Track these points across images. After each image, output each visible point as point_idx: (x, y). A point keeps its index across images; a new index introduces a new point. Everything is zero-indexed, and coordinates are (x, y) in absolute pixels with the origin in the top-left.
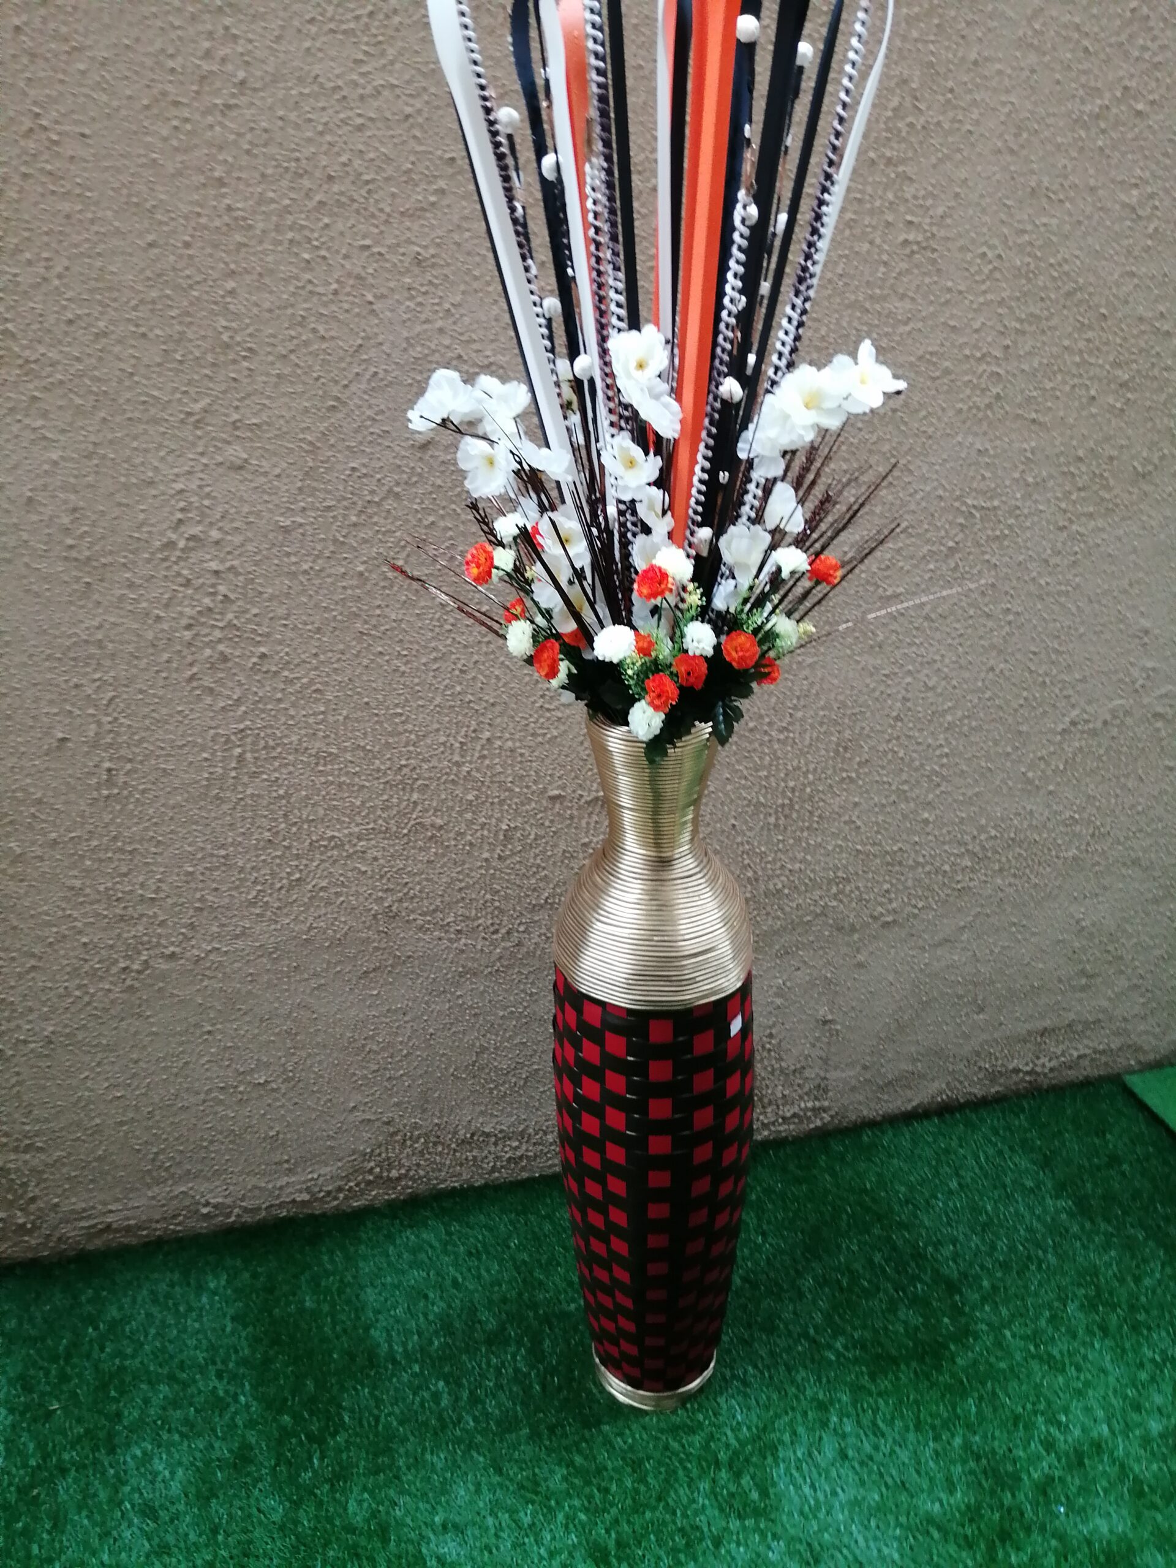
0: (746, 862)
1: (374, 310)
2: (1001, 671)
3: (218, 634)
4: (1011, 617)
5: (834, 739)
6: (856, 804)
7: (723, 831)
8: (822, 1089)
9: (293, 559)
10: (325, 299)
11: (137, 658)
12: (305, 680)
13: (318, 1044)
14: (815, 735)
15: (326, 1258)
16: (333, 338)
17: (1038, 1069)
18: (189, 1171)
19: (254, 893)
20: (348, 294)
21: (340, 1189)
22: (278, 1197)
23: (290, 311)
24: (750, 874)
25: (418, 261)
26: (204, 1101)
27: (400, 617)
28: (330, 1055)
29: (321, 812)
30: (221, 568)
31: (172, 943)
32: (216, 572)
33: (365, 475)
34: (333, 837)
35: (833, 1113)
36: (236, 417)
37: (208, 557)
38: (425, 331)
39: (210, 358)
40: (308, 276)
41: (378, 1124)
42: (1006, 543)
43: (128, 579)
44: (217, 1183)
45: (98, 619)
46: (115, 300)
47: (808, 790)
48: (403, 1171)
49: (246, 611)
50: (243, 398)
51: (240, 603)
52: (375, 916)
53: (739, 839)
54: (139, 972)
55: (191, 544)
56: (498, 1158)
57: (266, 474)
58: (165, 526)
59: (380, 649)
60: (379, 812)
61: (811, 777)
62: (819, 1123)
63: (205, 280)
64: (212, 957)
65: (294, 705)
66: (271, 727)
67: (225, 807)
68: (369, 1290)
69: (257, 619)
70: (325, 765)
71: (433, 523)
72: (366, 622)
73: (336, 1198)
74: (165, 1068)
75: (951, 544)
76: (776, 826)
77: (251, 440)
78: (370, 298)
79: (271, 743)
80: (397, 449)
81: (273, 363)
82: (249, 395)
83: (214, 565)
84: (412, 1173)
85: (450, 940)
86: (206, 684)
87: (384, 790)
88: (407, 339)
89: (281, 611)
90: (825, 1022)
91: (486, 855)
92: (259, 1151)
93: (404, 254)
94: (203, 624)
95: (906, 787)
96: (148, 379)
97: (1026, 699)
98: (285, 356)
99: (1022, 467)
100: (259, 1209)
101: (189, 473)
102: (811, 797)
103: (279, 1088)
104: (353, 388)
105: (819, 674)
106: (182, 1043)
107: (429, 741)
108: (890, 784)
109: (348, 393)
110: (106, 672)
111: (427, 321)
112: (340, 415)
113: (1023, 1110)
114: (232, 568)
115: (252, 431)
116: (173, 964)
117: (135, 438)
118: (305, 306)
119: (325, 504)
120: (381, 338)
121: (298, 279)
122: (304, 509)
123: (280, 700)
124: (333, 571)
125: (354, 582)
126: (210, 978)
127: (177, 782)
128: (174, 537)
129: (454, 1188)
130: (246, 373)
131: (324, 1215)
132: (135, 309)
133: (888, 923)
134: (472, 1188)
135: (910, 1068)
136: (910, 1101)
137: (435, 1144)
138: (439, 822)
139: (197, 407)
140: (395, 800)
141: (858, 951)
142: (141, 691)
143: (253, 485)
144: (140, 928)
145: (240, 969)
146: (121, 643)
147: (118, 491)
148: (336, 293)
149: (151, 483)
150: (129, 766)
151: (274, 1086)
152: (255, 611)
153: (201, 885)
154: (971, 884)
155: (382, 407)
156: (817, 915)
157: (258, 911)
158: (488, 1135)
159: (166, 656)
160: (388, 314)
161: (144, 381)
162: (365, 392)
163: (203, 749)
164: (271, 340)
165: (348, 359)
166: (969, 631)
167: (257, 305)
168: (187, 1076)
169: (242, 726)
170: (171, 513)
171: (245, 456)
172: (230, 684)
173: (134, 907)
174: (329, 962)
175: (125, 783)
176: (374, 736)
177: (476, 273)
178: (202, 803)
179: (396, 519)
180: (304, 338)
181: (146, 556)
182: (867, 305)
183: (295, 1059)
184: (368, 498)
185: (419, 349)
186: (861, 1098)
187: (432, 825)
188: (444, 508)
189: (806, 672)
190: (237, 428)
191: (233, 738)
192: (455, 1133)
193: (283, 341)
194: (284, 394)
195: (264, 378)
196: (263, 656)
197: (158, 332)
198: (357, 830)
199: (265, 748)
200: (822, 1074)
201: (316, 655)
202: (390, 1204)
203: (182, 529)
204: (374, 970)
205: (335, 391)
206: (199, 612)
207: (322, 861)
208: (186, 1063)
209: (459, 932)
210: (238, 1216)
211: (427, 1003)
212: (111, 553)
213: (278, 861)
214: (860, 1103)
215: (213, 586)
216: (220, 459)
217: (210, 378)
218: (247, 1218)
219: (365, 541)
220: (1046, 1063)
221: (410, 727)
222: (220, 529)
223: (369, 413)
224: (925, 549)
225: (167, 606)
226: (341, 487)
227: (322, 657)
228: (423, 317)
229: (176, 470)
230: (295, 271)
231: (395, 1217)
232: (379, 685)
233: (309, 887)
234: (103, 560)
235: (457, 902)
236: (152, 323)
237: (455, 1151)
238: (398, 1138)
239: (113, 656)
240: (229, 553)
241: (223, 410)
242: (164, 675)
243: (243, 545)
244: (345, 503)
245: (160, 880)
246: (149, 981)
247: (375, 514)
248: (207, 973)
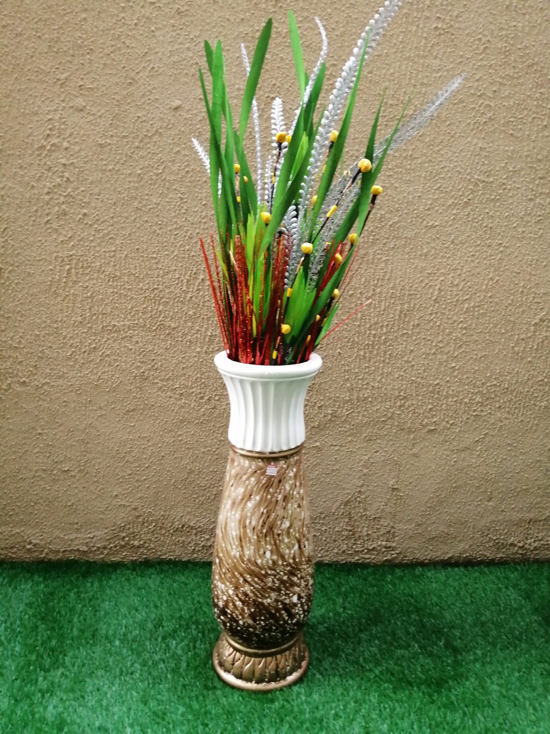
0: (347, 377)
1: (154, 35)
2: (497, 281)
3: (62, 199)
4: (502, 249)
5: (399, 308)
6: (412, 351)
7: (333, 356)
8: (390, 534)
9: (104, 162)
10: (130, 27)
11: (20, 207)
12: (105, 231)
13: (99, 451)
14: (387, 304)
15: (89, 585)
16: (132, 48)
17: (527, 546)
18: (22, 519)
19: (70, 353)
20: (142, 26)
21: (105, 548)
22: (70, 545)
23: (112, 32)
24: (349, 385)
25: (179, 12)
26: (34, 477)
27: (158, 202)
28: (105, 459)
29: (109, 310)
30: (67, 163)
31: (25, 376)
32: (64, 165)
33: (145, 121)
34: (115, 326)
35: (397, 552)
36: (81, 83)
37: (61, 156)
38: (180, 48)
39: (71, 52)
40: (123, 15)
41: (129, 509)
42: (498, 204)
43: (20, 163)
44: (37, 530)
45: (3, 184)
46: (27, 18)
47: (383, 338)
48: (141, 543)
49: (78, 188)
50: (85, 75)
51: (75, 183)
52: (135, 376)
53: (343, 363)
54: (6, 390)
55: (53, 148)
56: (196, 544)
57: (94, 115)
58: (41, 137)
59: (146, 219)
60: (141, 315)
61: (385, 329)
62: (389, 557)
63: (72, 12)
64: (45, 387)
65: (99, 245)
66: (86, 255)
67: (59, 299)
68: (107, 603)
69: (83, 193)
70: (113, 282)
71: (178, 151)
72: (140, 203)
73: (102, 553)
74: (14, 452)
75: (465, 200)
76: (364, 357)
77: (88, 96)
78: (153, 28)
79: (85, 265)
80: (162, 109)
81: (102, 58)
82: (88, 73)
83: (63, 161)
84: (147, 545)
85: (176, 399)
86: (54, 227)
87: (144, 301)
88: (170, 51)
89: (96, 191)
90: (394, 489)
91: (198, 349)
92: (62, 514)
93: (171, 8)
94: (56, 192)
95: (441, 345)
96: (40, 60)
97: (512, 300)
98: (108, 55)
99: (506, 161)
100: (58, 551)
101: (56, 110)
102: (385, 342)
103: (75, 476)
104: (141, 74)
105: (390, 267)
106: (25, 438)
107: (170, 276)
108: (432, 342)
109: (138, 77)
110: (4, 214)
111: (181, 44)
112: (134, 88)
113: (517, 570)
114: (72, 163)
115: (89, 91)
116: (24, 389)
117: (31, 90)
118: (120, 30)
119: (123, 134)
120: (157, 50)
121: (118, 16)
122: (112, 136)
123: (92, 241)
124: (124, 172)
125: (135, 179)
126: (43, 400)
127: (35, 281)
128: (45, 143)
129: (170, 559)
130: (88, 61)
131: (95, 562)
132: (36, 23)
133: (432, 430)
134: (180, 562)
135: (446, 531)
136: (447, 553)
137: (161, 528)
138: (173, 325)
139: (63, 76)
140: (149, 308)
141: (414, 444)
142: (21, 226)
143: (87, 120)
144: (9, 364)
145: (60, 397)
146: (13, 198)
147: (20, 116)
148: (136, 24)
149: (36, 114)
150: (11, 268)
151: (73, 473)
152: (83, 189)
153: (42, 343)
154: (483, 414)
155: (156, 86)
156: (389, 418)
157: (72, 363)
158: (192, 528)
159: (35, 208)
160: (162, 38)
161: (38, 61)
162: (147, 77)
163: (50, 263)
164: (102, 46)
165: (140, 59)
166: (478, 254)
167: (96, 26)
168: (26, 459)
169: (71, 253)
170: (44, 131)
171: (84, 104)
172: (67, 228)
173: (6, 351)
174: (108, 402)
175: (8, 277)
176: (140, 269)
177: (208, 21)
178: (47, 295)
179: (159, 147)
180: (118, 46)
181: (30, 152)
182: (416, 60)
183: (86, 459)
184: (145, 133)
185: (176, 57)
186: (416, 545)
187: (169, 327)
188: (185, 144)
189: (383, 265)
190: (81, 90)
191: (66, 259)
192: (173, 523)
193: (108, 47)
194: (106, 74)
195: (97, 65)
196: (85, 215)
197: (46, 36)
198: (128, 323)
199: (82, 267)
200: (392, 524)
201: (112, 217)
202: (133, 562)
203: (49, 140)
204: (133, 410)
205: (133, 75)
206: (54, 186)
207: (108, 339)
208: (26, 451)
209: (181, 394)
210: (47, 554)
211: (161, 436)
212: (13, 148)
213: (84, 335)
214: (415, 548)
215: (62, 172)
216: (71, 104)
217: (71, 62)
218: (52, 556)
219: (142, 157)
220: (531, 543)
221: (160, 266)
222: (68, 141)
223: (149, 88)
224: (450, 202)
225: (38, 180)
226: (132, 126)
227: (115, 219)
228: (179, 41)
229: (49, 108)
230: (117, 12)
231: (134, 570)
232: (145, 239)
233: (100, 353)
234: (8, 152)
235: (181, 376)
236: (44, 31)
237: (172, 535)
238: (140, 520)
239: (8, 205)
240: (72, 155)
241: (75, 80)
242: (33, 219)
243: (79, 152)
244: (133, 135)
245: (21, 337)
246: (10, 397)
247: (149, 143)
248: (42, 397)
